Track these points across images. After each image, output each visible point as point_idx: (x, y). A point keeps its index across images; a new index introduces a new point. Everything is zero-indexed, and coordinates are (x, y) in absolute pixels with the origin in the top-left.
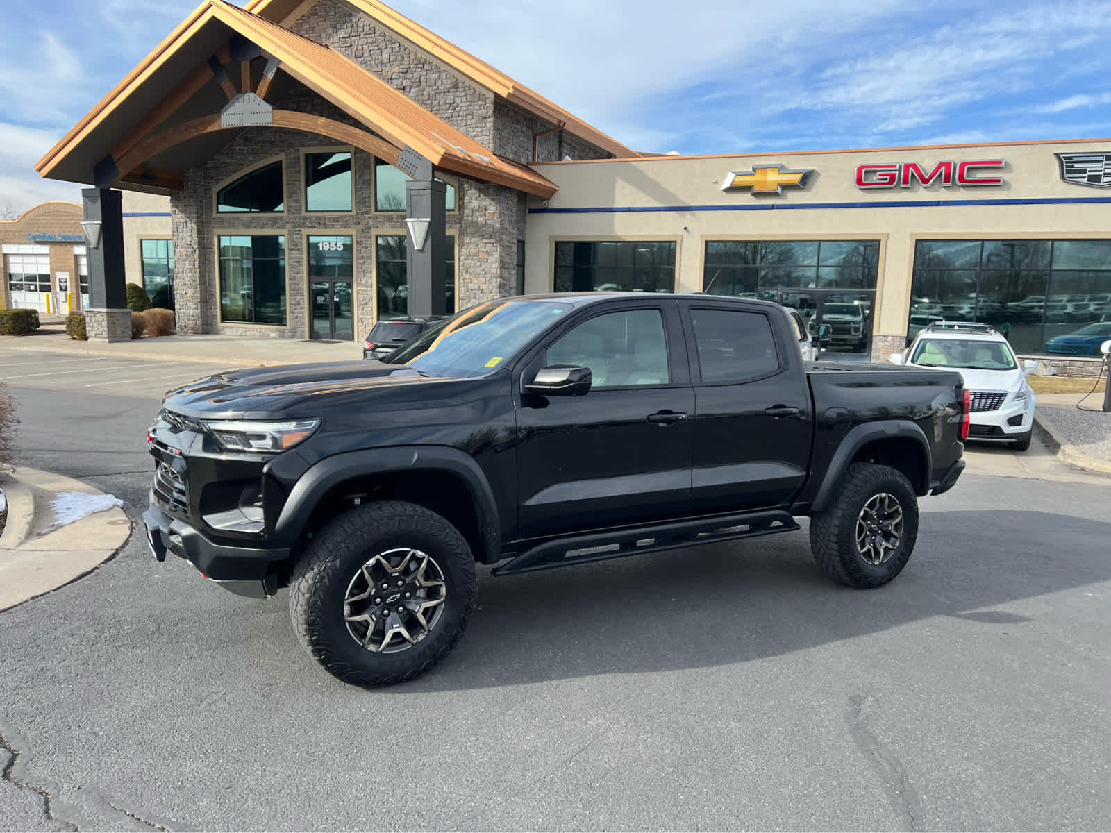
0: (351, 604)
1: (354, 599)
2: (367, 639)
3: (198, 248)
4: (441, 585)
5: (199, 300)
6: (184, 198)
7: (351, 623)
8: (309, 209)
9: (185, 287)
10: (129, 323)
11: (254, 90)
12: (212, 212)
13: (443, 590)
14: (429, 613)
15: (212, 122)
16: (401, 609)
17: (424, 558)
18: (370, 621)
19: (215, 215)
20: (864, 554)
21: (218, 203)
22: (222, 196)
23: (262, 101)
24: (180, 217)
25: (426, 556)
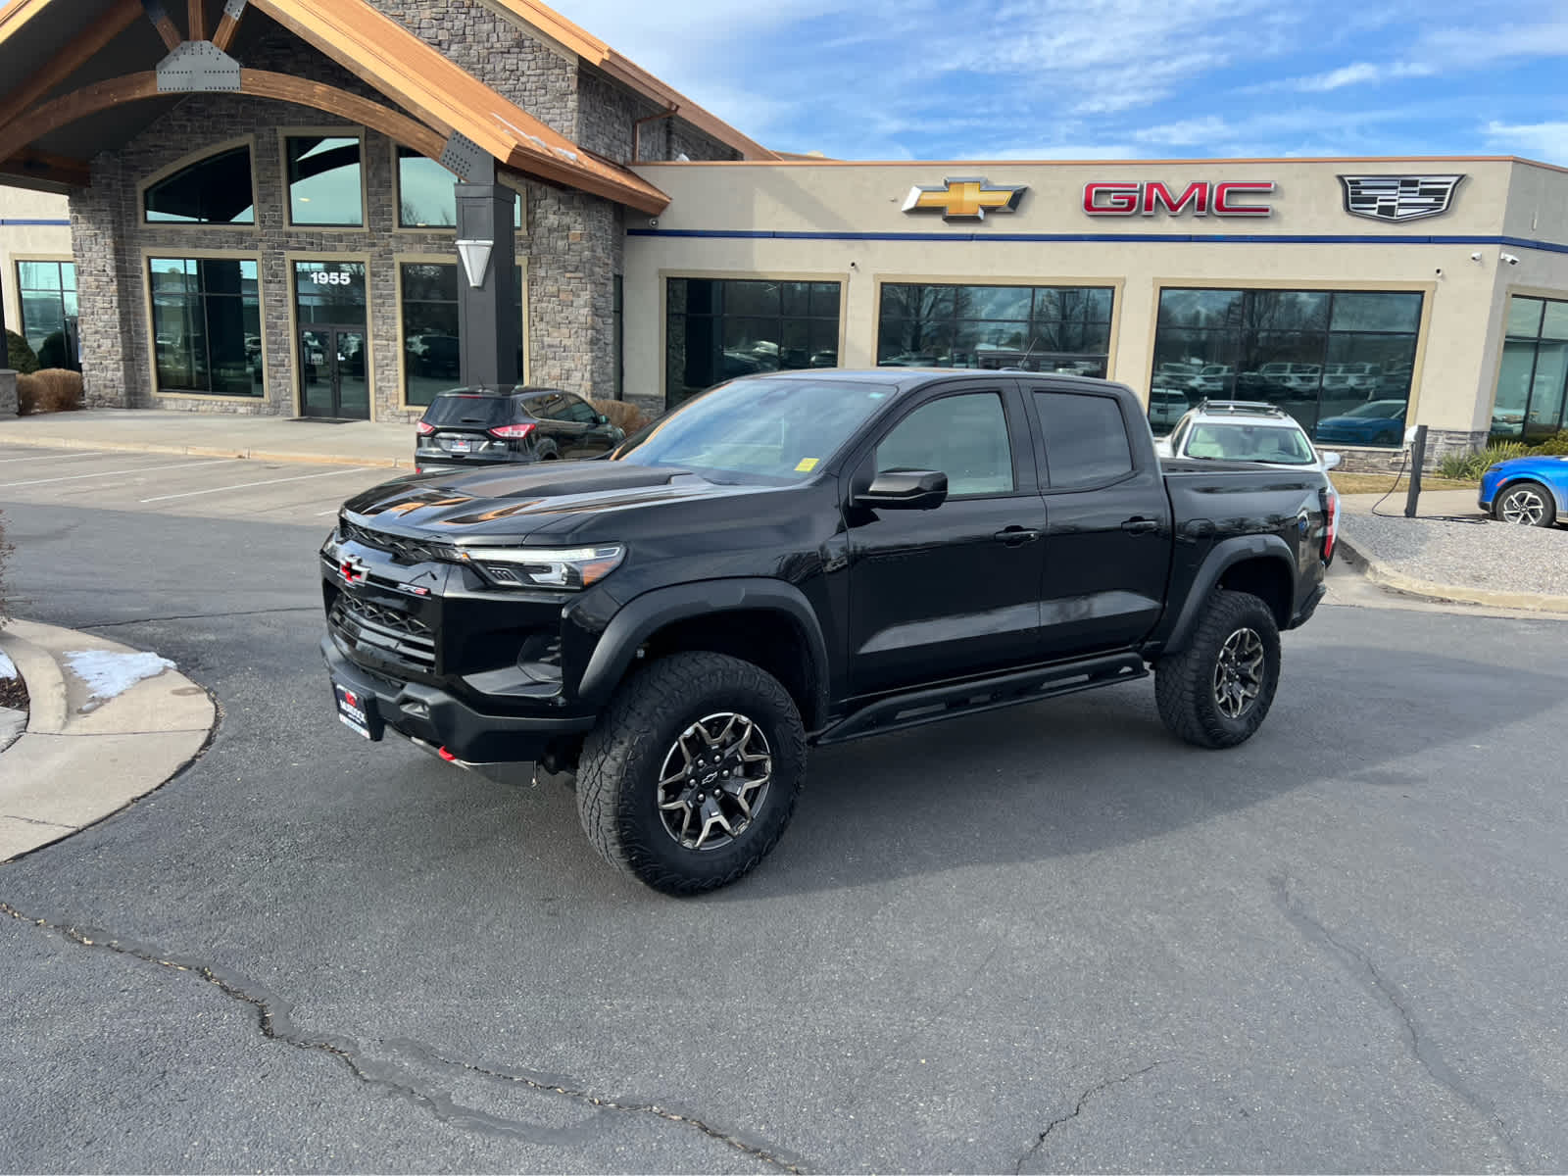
0: (665, 787)
1: (670, 780)
2: (683, 832)
3: (117, 276)
4: (766, 760)
5: (119, 357)
6: (91, 197)
7: (664, 810)
8: (294, 221)
9: (98, 336)
10: (13, 392)
11: (209, 36)
12: (136, 220)
13: (769, 765)
14: (752, 795)
15: (142, 84)
16: (717, 791)
17: (748, 724)
18: (686, 808)
19: (142, 226)
20: (1221, 705)
21: (147, 208)
22: (151, 199)
23: (222, 53)
24: (85, 229)
25: (751, 722)
